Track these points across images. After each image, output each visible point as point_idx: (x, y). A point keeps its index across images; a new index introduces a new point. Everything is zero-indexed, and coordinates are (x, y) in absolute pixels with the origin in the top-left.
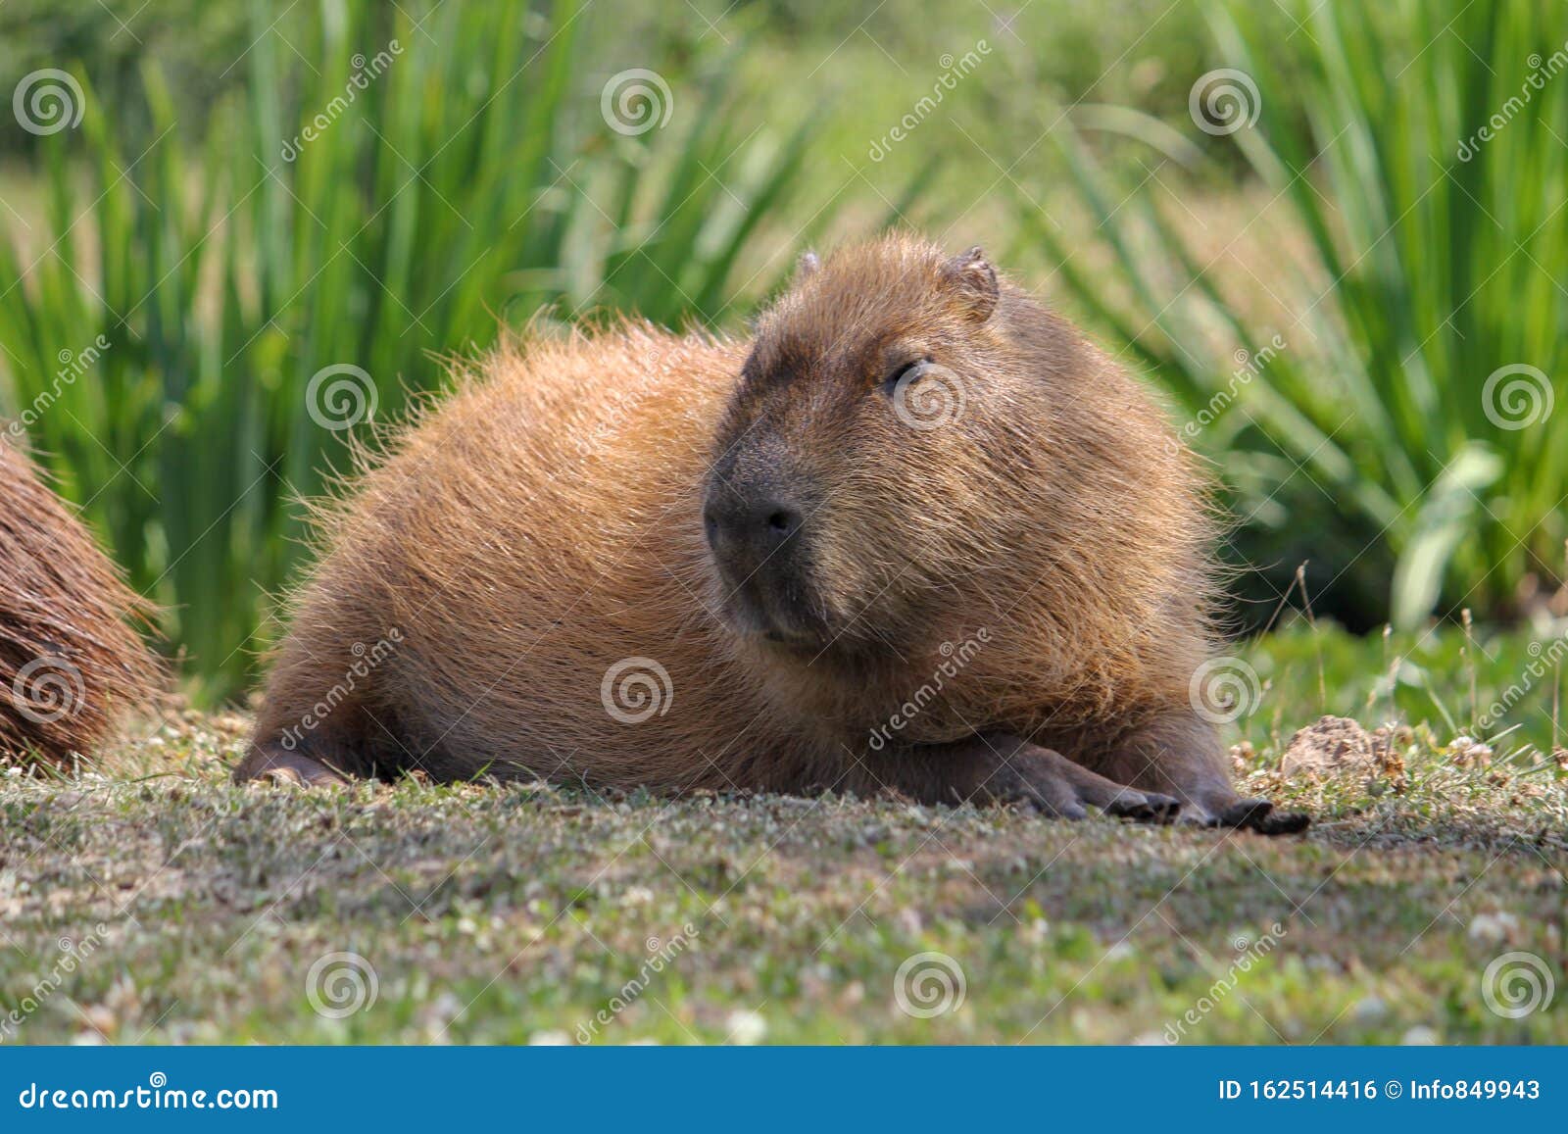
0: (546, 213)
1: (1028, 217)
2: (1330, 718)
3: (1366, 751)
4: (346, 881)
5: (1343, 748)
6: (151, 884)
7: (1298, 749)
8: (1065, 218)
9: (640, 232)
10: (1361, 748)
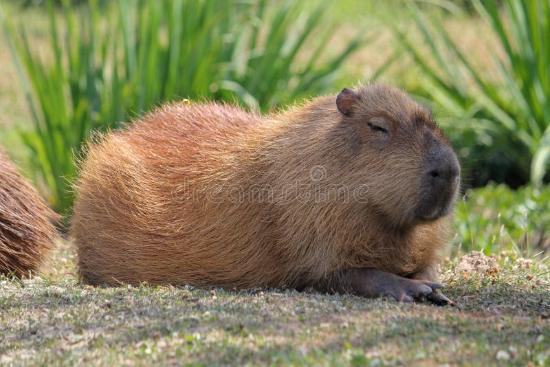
0: (227, 44)
1: (401, 37)
2: (473, 252)
3: (486, 264)
4: (110, 331)
5: (478, 263)
6: (43, 332)
7: (462, 264)
8: (414, 37)
9: (260, 50)
10: (484, 263)
